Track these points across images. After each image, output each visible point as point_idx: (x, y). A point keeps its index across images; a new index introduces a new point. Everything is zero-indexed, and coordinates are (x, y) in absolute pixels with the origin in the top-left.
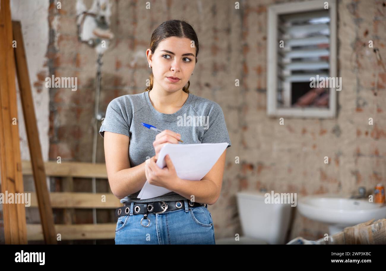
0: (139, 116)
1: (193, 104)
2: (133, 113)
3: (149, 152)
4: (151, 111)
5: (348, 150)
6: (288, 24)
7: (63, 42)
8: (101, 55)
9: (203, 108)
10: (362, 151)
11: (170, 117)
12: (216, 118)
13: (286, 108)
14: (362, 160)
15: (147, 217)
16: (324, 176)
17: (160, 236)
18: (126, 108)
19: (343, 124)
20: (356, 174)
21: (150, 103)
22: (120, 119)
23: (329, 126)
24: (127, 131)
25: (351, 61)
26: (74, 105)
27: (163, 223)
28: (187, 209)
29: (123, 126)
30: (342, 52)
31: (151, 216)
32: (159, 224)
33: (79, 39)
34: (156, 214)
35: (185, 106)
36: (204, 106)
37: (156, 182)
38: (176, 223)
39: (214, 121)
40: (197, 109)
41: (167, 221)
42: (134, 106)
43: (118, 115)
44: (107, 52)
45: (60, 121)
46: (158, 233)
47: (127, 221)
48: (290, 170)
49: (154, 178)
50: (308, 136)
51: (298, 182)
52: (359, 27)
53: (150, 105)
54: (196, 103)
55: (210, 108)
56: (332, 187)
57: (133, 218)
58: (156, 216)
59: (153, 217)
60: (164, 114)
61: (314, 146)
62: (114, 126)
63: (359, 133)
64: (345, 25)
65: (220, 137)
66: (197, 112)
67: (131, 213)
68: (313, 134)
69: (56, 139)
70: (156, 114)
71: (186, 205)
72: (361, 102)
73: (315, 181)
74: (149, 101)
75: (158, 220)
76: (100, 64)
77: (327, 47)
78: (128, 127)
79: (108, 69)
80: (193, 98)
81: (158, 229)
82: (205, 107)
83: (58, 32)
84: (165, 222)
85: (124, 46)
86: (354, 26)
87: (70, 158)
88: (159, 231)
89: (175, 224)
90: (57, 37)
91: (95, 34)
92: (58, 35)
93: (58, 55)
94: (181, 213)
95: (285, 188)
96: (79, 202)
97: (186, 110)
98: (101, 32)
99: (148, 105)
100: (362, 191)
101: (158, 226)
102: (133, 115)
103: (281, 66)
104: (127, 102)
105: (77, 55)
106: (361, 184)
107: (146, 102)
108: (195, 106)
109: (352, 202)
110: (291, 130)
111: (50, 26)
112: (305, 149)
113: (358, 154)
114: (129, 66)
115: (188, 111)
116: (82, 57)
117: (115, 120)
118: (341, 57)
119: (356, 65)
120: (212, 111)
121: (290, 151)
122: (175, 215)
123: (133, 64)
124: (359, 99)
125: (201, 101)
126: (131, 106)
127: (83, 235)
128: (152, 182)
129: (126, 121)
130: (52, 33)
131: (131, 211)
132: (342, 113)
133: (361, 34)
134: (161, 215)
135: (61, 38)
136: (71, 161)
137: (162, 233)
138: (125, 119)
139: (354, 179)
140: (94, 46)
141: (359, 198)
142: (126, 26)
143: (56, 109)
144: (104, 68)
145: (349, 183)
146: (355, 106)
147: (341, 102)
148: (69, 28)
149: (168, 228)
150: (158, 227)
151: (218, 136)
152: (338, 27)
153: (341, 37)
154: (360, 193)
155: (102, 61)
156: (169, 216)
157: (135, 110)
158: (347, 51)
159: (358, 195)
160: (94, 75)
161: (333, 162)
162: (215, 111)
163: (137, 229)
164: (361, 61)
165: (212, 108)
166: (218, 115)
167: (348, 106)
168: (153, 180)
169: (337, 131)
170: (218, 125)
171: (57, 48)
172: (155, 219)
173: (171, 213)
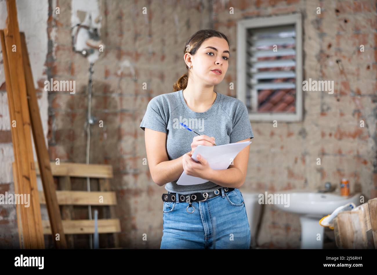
0: (175, 115)
1: (222, 103)
2: (170, 112)
3: (185, 147)
4: (185, 109)
5: (314, 150)
6: (255, 38)
7: (60, 52)
8: (92, 65)
9: (231, 107)
10: (327, 151)
11: (202, 115)
12: (242, 115)
13: (254, 113)
14: (326, 158)
15: (191, 205)
16: (291, 174)
17: (204, 219)
18: (164, 108)
19: (308, 126)
20: (321, 171)
21: (184, 101)
22: (159, 118)
23: (296, 128)
24: (164, 129)
25: (316, 70)
26: (69, 110)
27: (206, 209)
28: (223, 195)
29: (162, 124)
30: (307, 62)
31: (194, 204)
32: (202, 210)
33: (74, 49)
34: (199, 202)
35: (215, 105)
36: (231, 105)
37: (192, 173)
38: (216, 207)
39: (240, 118)
40: (225, 108)
41: (208, 206)
42: (171, 106)
43: (157, 115)
44: (97, 61)
45: (57, 125)
46: (202, 217)
47: (174, 208)
48: (259, 170)
49: (189, 170)
50: (276, 138)
51: (266, 180)
52: (323, 40)
53: (185, 103)
54: (224, 102)
55: (237, 107)
56: (298, 183)
57: (180, 205)
58: (199, 203)
59: (197, 204)
60: (197, 113)
61: (282, 147)
62: (154, 124)
63: (323, 135)
64: (310, 38)
65: (245, 131)
66: (226, 111)
67: (177, 201)
68: (281, 136)
69: (54, 142)
70: (190, 113)
71: (223, 192)
72: (325, 107)
73: (283, 178)
74: (183, 100)
75: (201, 207)
76: (92, 73)
77: (293, 58)
78: (165, 125)
79: (98, 77)
80: (221, 98)
81: (202, 214)
82: (233, 106)
83: (55, 43)
84: (207, 208)
85: (112, 56)
86: (318, 40)
87: (66, 159)
88: (203, 216)
89: (215, 209)
90: (54, 47)
91: (88, 45)
92: (55, 45)
93: (55, 64)
94: (219, 198)
95: (254, 186)
96: (77, 200)
97: (216, 108)
98: (93, 43)
99: (183, 104)
100: (328, 186)
101: (202, 211)
102: (170, 114)
103: (249, 76)
104: (164, 102)
105: (72, 64)
106: (326, 180)
107: (181, 101)
108: (223, 106)
109: (320, 195)
110: (259, 133)
111: (49, 37)
112: (273, 150)
113: (323, 154)
114: (116, 74)
115: (217, 109)
116: (76, 66)
117: (155, 119)
118: (307, 68)
119: (321, 74)
120: (238, 109)
121: (259, 152)
122: (215, 201)
123: (119, 72)
124: (323, 104)
125: (228, 100)
126: (168, 106)
127: (82, 229)
128: (188, 173)
129: (164, 120)
130: (50, 44)
131: (177, 199)
132: (308, 117)
133: (325, 48)
134: (203, 203)
135: (58, 48)
136: (66, 162)
137: (206, 217)
138: (163, 118)
139: (319, 176)
140: (86, 56)
141: (325, 192)
142: (114, 38)
143: (54, 113)
144: (95, 77)
145: (314, 179)
146: (319, 111)
147: (307, 107)
148: (65, 39)
149: (210, 213)
150: (202, 213)
151: (243, 130)
152: (303, 40)
153: (307, 50)
154: (326, 187)
155: (93, 70)
156: (210, 203)
157: (171, 110)
158: (312, 62)
159: (324, 189)
160: (86, 83)
161: (299, 161)
162: (240, 109)
163: (184, 214)
164: (325, 71)
165: (238, 106)
166: (243, 112)
167: (314, 111)
168: (189, 171)
169: (303, 133)
170: (243, 121)
171: (55, 58)
172: (199, 206)
173: (211, 200)
